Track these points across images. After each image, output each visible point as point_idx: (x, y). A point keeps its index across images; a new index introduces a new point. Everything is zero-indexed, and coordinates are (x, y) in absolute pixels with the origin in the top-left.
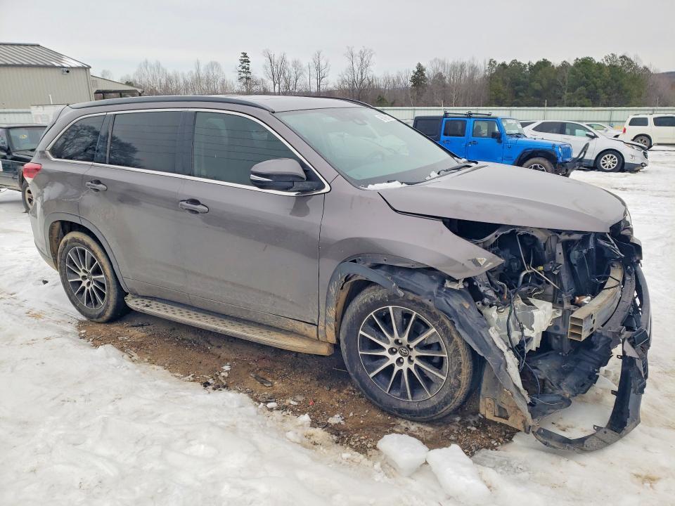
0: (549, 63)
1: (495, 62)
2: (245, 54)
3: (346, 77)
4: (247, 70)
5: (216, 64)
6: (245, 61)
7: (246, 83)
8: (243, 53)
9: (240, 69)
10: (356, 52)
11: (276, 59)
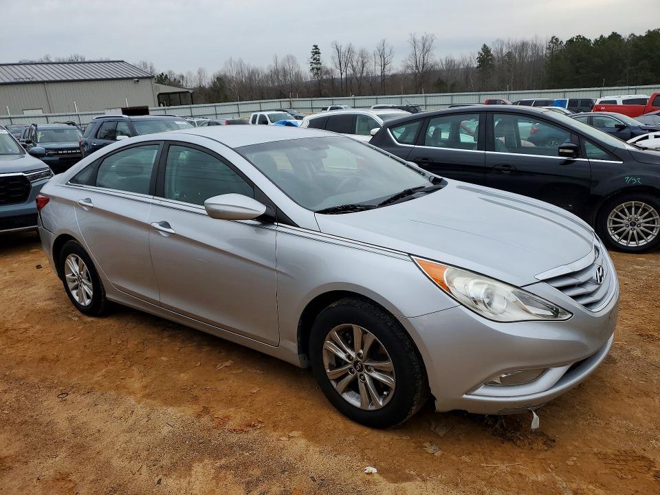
0: (620, 36)
1: (556, 39)
2: (316, 47)
3: (409, 63)
4: (317, 61)
5: (292, 57)
6: (316, 53)
7: (317, 74)
8: (314, 46)
9: (312, 60)
10: (419, 38)
11: (343, 50)
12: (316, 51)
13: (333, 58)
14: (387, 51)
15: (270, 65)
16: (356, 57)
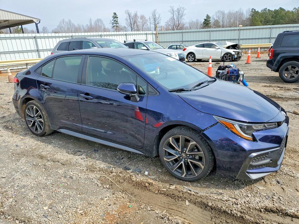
2: (115, 14)
3: (170, 23)
4: (116, 22)
5: (100, 20)
6: (115, 17)
7: (116, 29)
8: (114, 13)
9: (113, 22)
10: (175, 9)
11: (132, 15)
12: (115, 16)
13: (127, 19)
14: (157, 16)
15: (87, 25)
16: (139, 20)
